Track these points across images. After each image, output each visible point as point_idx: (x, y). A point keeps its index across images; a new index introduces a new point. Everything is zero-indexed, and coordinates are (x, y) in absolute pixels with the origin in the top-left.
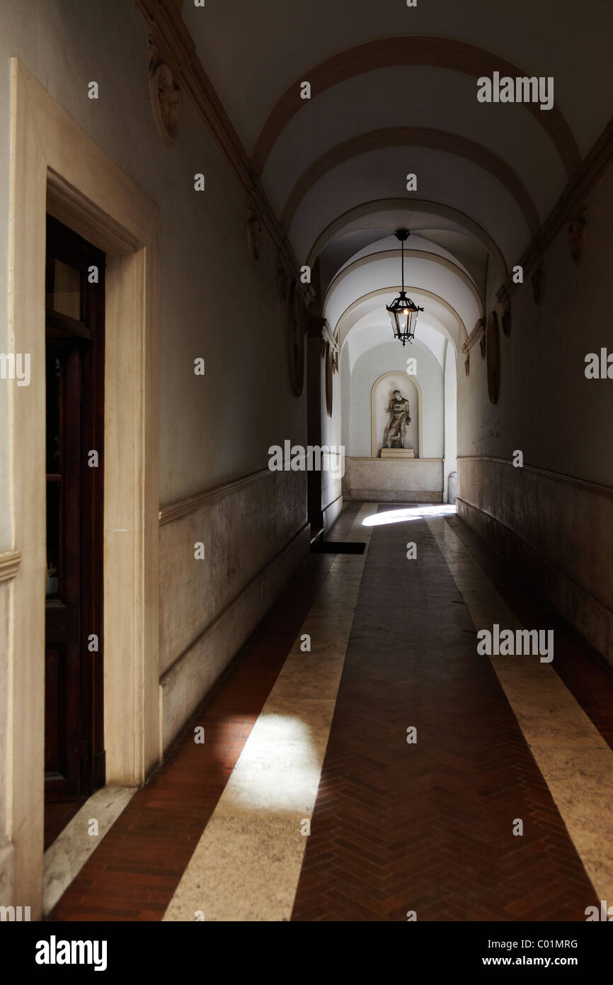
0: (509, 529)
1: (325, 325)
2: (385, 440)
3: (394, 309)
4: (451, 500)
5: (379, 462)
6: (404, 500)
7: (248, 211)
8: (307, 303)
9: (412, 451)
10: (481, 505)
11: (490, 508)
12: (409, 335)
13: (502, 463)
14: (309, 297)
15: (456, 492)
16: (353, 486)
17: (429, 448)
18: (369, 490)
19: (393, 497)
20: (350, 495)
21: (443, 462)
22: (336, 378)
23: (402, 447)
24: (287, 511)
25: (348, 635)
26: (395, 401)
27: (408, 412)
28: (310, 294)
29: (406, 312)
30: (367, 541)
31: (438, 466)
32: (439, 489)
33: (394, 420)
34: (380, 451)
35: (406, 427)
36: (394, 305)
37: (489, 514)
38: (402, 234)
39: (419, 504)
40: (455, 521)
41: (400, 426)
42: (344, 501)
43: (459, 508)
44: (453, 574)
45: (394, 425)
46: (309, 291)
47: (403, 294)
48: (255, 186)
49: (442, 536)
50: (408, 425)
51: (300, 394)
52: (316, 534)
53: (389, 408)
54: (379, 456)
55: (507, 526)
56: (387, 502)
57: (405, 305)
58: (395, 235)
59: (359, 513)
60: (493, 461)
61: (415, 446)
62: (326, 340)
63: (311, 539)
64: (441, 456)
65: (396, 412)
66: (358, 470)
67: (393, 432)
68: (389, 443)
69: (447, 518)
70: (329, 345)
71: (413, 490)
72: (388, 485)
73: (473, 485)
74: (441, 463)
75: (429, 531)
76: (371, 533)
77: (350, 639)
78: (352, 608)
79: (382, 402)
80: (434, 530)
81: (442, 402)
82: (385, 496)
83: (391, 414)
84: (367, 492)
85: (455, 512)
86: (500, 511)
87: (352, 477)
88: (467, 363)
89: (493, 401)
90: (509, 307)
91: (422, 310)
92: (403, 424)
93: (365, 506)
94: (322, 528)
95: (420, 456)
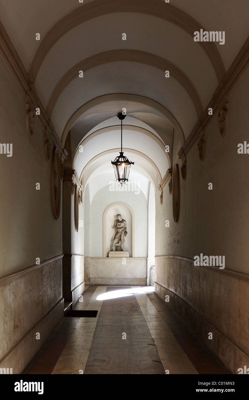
0: (184, 300)
1: (74, 174)
2: (111, 246)
3: (116, 163)
4: (152, 284)
5: (108, 260)
6: (123, 284)
7: (27, 105)
8: (63, 160)
9: (128, 252)
10: (169, 286)
11: (173, 288)
12: (125, 179)
13: (180, 259)
14: (64, 156)
15: (154, 279)
16: (91, 276)
17: (138, 251)
18: (102, 278)
19: (115, 282)
20: (90, 281)
21: (147, 259)
22: (81, 207)
23: (122, 250)
24: (49, 291)
25: (85, 364)
26: (118, 221)
27: (125, 228)
28: (65, 155)
29: (123, 165)
30: (99, 309)
31: (144, 262)
32: (144, 276)
33: (117, 233)
34: (108, 253)
35: (125, 237)
36: (116, 160)
37: (173, 291)
38: (121, 116)
39: (131, 286)
40: (153, 296)
41: (121, 237)
42: (85, 285)
43: (156, 288)
44: (149, 328)
45: (117, 237)
46: (64, 152)
47: (122, 153)
48: (31, 90)
49: (145, 306)
50: (126, 236)
51: (58, 218)
52: (67, 306)
53: (114, 226)
54: (108, 256)
55: (182, 298)
56: (113, 285)
57: (123, 160)
58: (117, 116)
59: (95, 293)
60: (175, 258)
61: (130, 250)
62: (74, 183)
63: (65, 308)
64: (146, 256)
65: (118, 228)
66: (94, 266)
67: (116, 241)
68: (114, 248)
69: (148, 295)
70: (76, 186)
71: (128, 278)
72: (113, 275)
73: (164, 273)
74: (145, 260)
75: (137, 303)
76: (102, 304)
77: (86, 366)
78: (88, 349)
79: (110, 222)
80: (140, 302)
81: (147, 221)
82: (112, 282)
83: (115, 230)
84: (100, 280)
85: (154, 291)
86: (179, 289)
87: (91, 270)
88: (162, 196)
89: (176, 220)
90: (185, 161)
91: (133, 163)
92: (122, 236)
93: (99, 288)
94: (72, 301)
95: (133, 256)
